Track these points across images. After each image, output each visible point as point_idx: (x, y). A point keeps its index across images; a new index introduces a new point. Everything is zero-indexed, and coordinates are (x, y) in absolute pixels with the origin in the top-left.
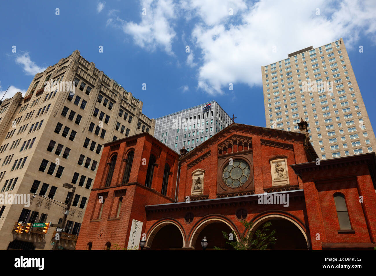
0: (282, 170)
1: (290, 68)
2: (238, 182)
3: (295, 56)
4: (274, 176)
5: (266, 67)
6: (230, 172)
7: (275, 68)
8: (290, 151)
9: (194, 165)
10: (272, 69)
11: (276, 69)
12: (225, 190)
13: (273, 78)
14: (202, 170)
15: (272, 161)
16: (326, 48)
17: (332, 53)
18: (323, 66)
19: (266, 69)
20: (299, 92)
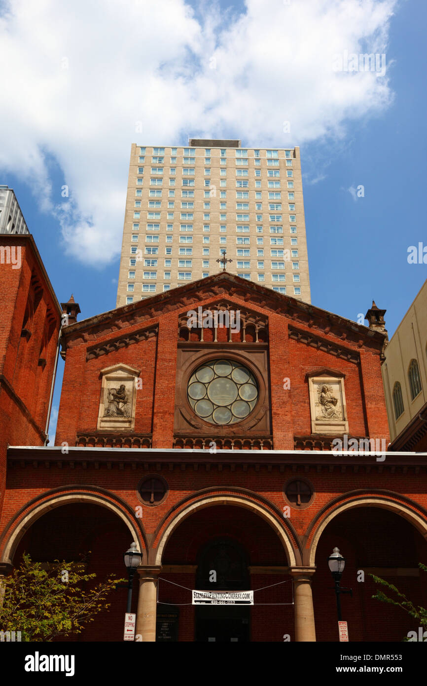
0: (334, 402)
1: (192, 169)
2: (228, 414)
3: (206, 149)
4: (317, 411)
5: (143, 148)
6: (207, 385)
7: (161, 158)
8: (352, 365)
9: (107, 352)
10: (155, 158)
11: (163, 162)
12: (197, 428)
13: (153, 179)
14: (133, 369)
15: (312, 378)
16: (268, 155)
17: (277, 170)
18: (256, 191)
19: (140, 153)
20: (201, 229)
